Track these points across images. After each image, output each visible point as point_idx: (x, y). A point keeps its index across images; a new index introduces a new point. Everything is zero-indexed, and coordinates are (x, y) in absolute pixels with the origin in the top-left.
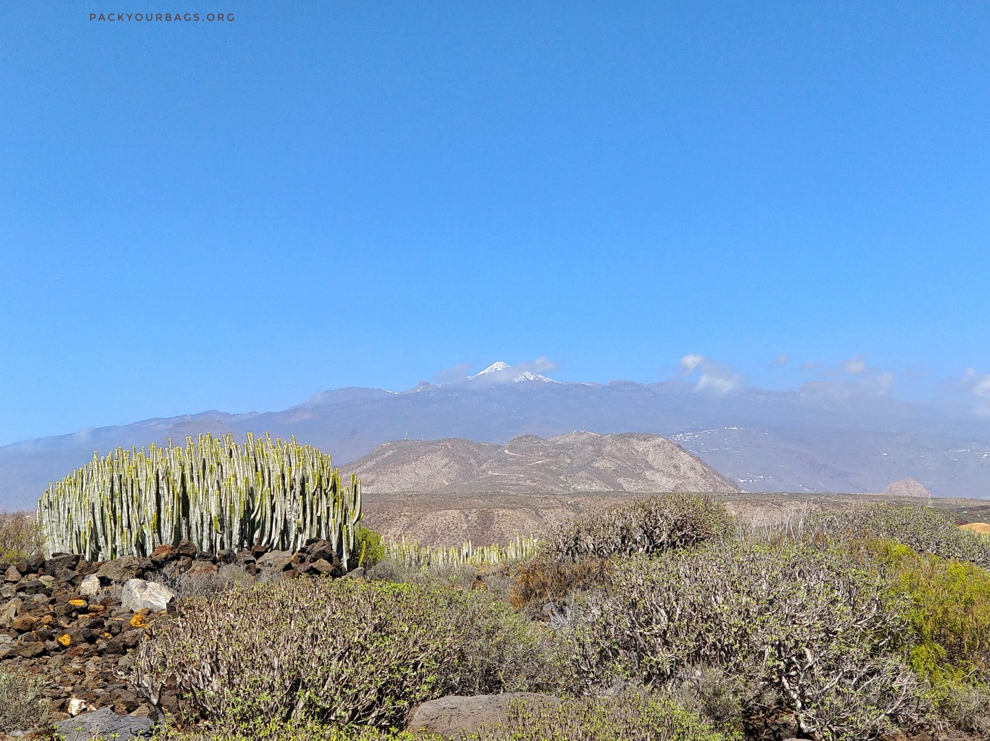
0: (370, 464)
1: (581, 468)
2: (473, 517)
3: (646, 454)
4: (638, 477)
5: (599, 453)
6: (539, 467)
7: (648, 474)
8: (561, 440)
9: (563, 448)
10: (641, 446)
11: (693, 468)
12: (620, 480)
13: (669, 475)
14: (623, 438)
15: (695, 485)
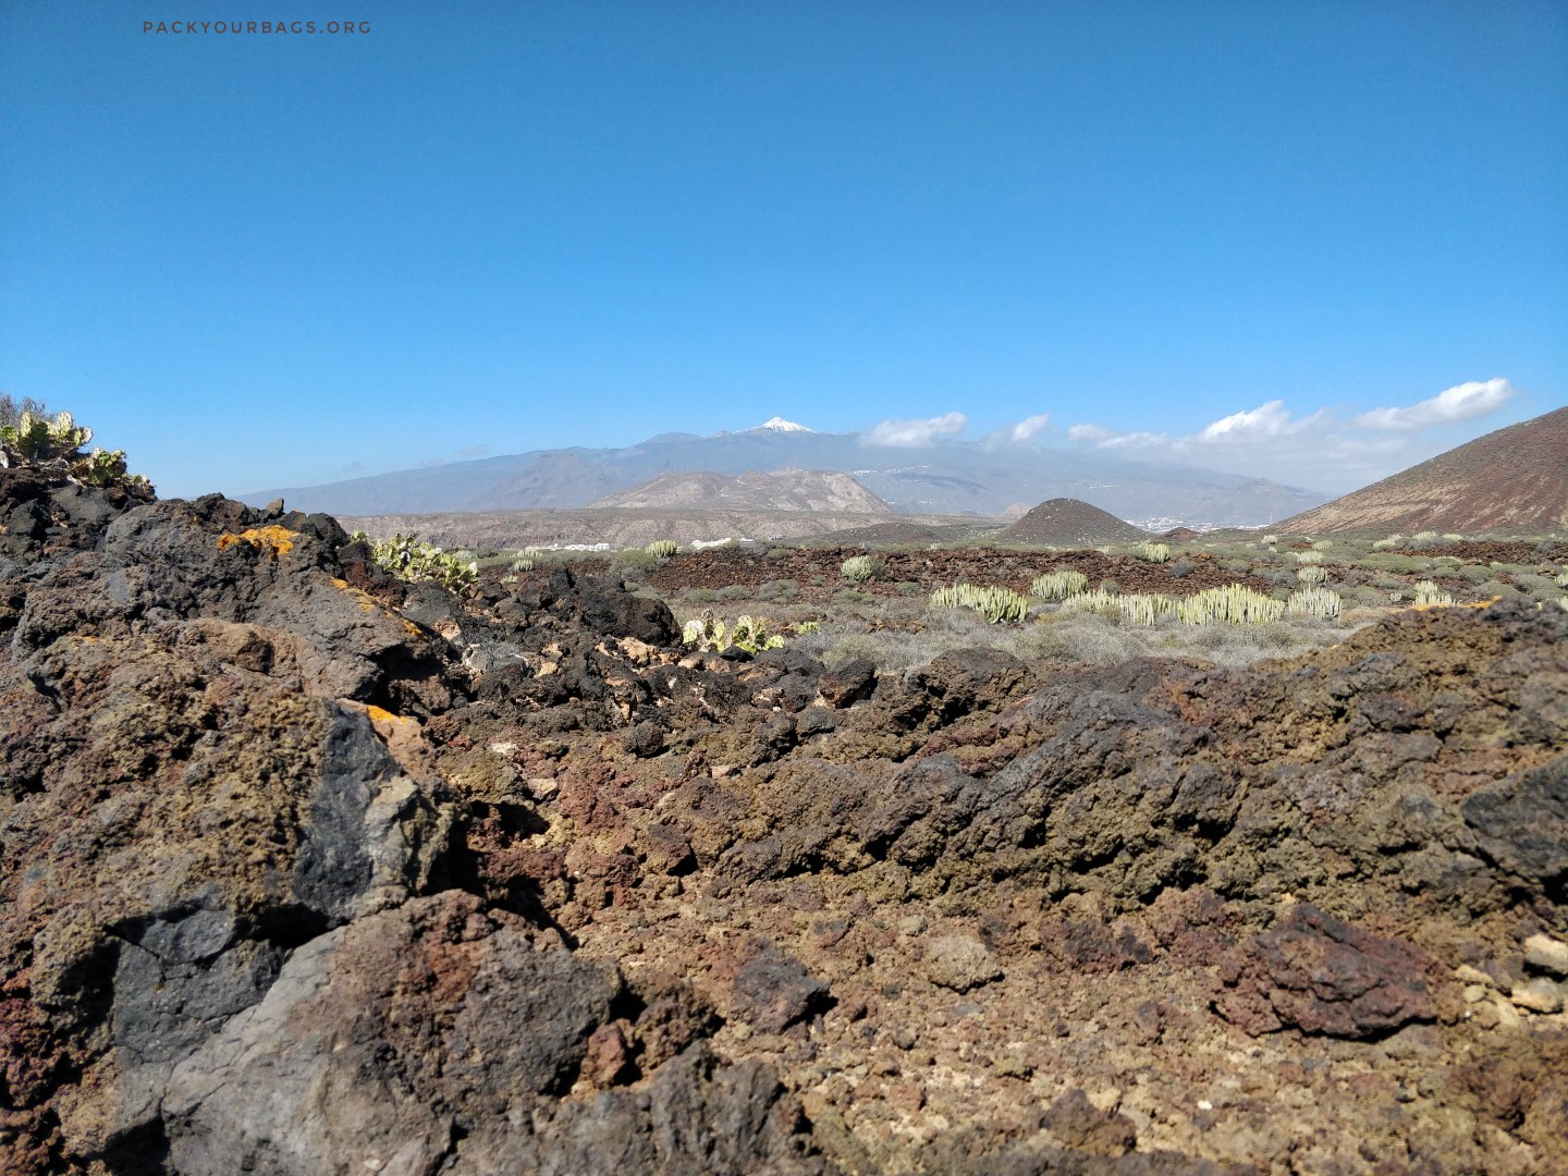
0: (648, 488)
1: (784, 493)
3: (830, 484)
4: (823, 500)
5: (798, 484)
6: (758, 492)
7: (830, 498)
9: (777, 479)
12: (810, 501)
13: (843, 499)
14: (817, 473)
15: (860, 506)
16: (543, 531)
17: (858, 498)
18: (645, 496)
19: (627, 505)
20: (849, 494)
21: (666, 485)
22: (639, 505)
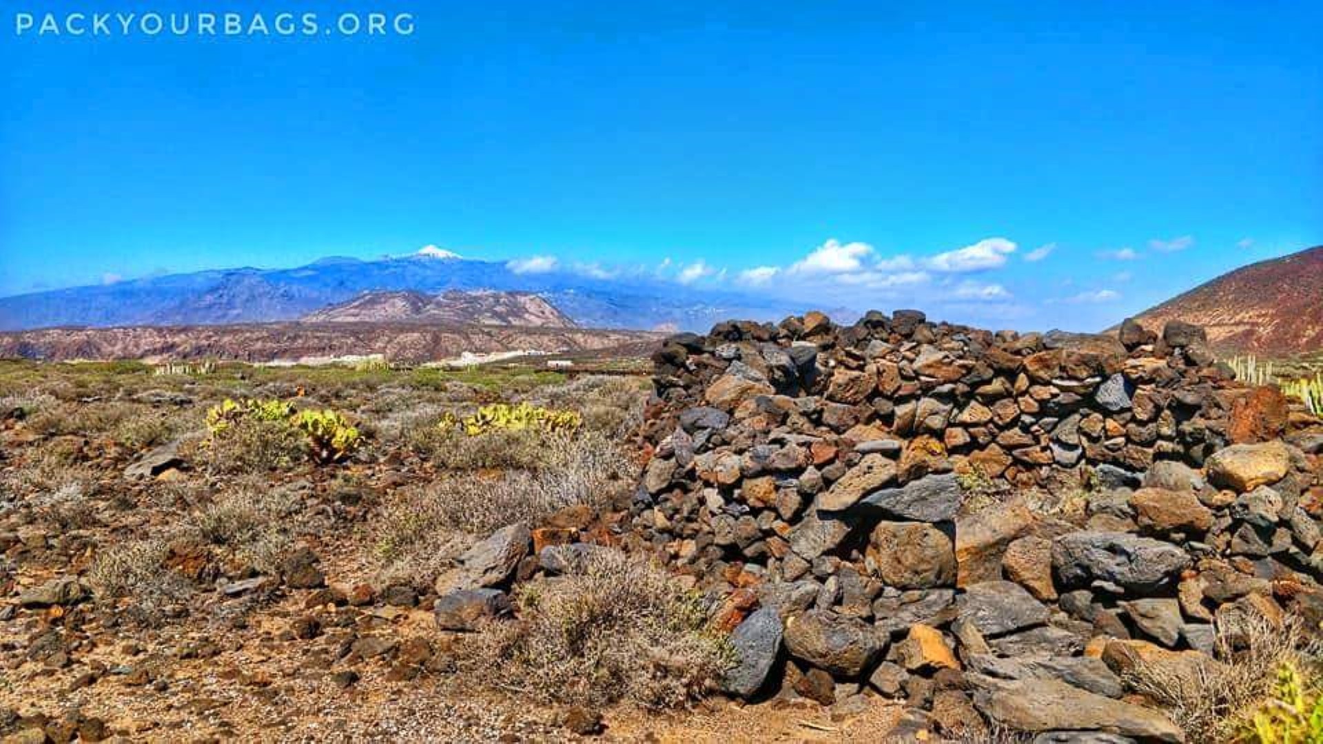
0: (356, 304)
1: (486, 311)
2: (429, 337)
3: (525, 303)
4: (520, 317)
5: (497, 302)
6: (462, 310)
7: (526, 316)
8: (474, 294)
9: (476, 298)
10: (522, 299)
11: (552, 313)
12: (510, 319)
13: (538, 317)
14: (511, 294)
15: (553, 323)
16: (313, 342)
17: (551, 316)
18: (356, 311)
19: (339, 319)
20: (543, 313)
21: (373, 302)
22: (352, 319)
